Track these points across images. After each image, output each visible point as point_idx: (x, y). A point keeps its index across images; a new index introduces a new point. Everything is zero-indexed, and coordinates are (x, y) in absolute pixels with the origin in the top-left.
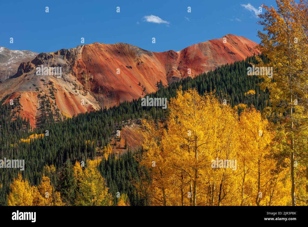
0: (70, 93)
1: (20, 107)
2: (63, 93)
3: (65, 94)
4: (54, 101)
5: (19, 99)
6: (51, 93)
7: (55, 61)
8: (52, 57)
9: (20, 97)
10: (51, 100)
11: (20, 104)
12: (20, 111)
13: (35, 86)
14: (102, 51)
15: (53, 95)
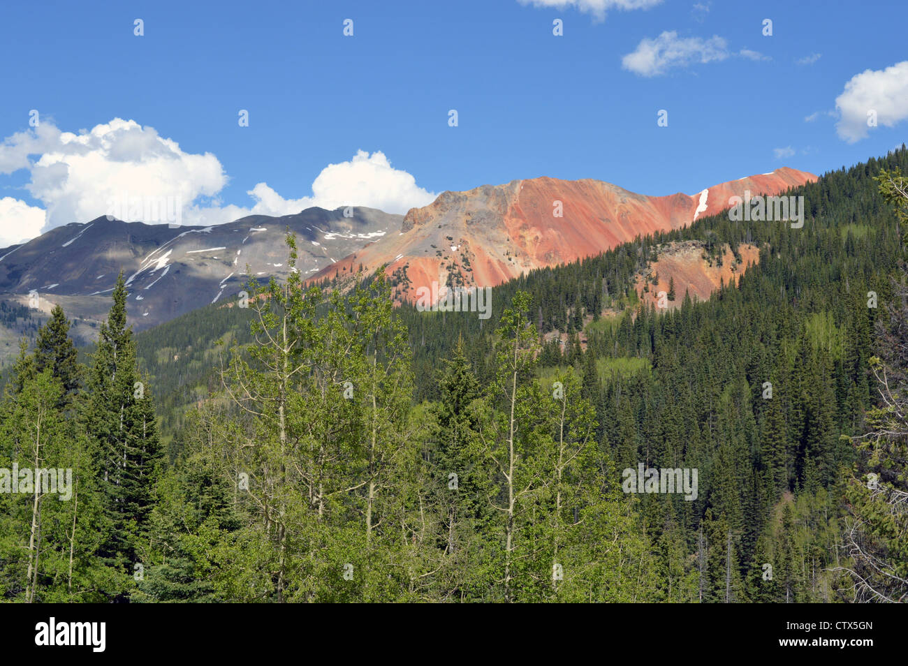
0: (499, 260)
1: (407, 284)
2: (486, 261)
3: (489, 262)
4: (469, 274)
5: (406, 270)
6: (465, 260)
7: (471, 205)
8: (467, 199)
9: (407, 267)
10: (464, 273)
11: (407, 279)
12: (407, 290)
13: (434, 247)
14: (555, 190)
15: (468, 264)
